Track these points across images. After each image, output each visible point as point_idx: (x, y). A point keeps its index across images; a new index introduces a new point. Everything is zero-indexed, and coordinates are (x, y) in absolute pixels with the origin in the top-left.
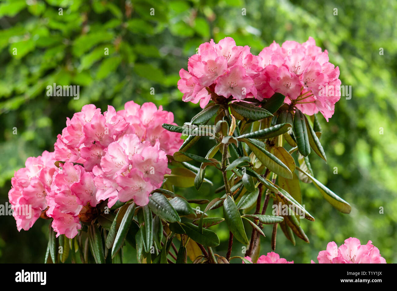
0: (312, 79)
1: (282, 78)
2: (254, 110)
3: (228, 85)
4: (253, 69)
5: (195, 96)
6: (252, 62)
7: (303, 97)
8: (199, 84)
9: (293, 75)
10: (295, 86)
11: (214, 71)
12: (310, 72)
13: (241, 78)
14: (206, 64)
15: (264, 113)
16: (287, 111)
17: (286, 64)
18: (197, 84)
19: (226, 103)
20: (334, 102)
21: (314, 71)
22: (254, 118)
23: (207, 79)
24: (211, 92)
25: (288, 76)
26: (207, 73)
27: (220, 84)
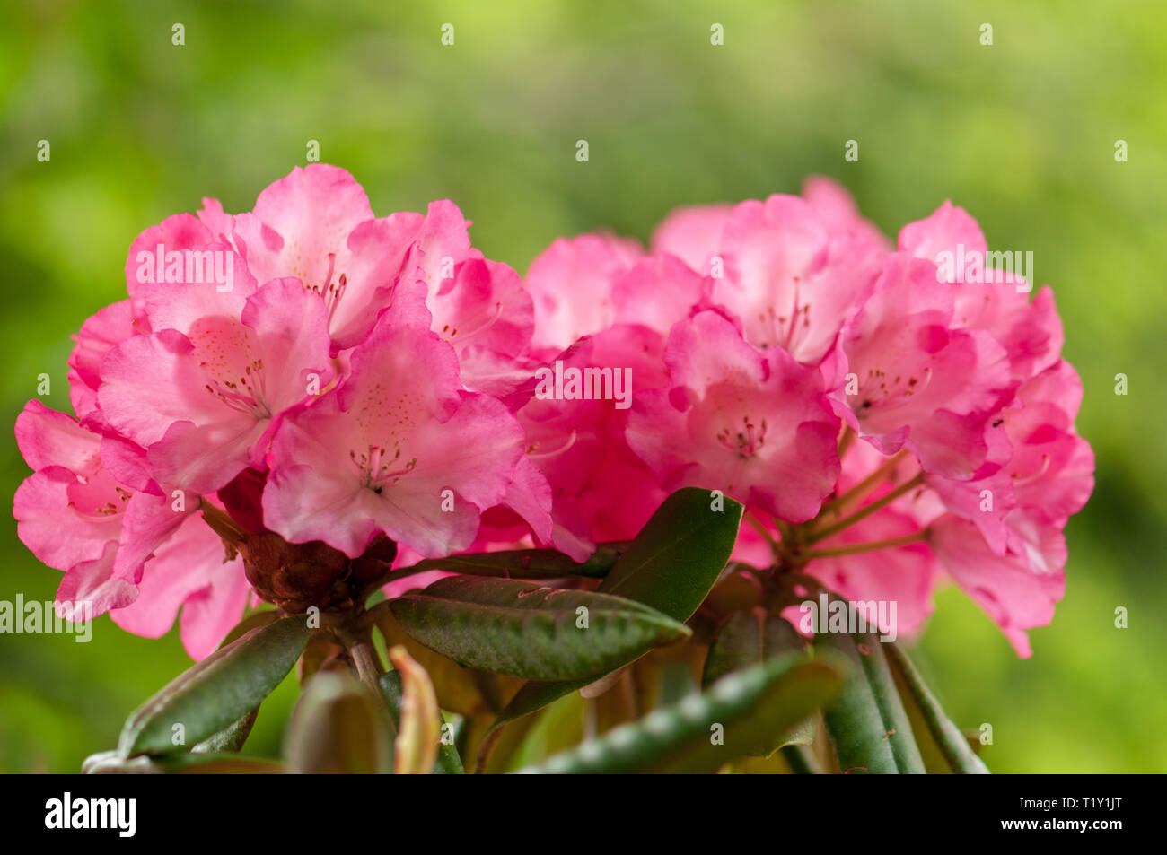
0: (898, 380)
1: (701, 395)
2: (549, 616)
3: (350, 469)
4: (503, 356)
5: (138, 576)
6: (491, 310)
7: (848, 509)
8: (153, 489)
9: (773, 364)
10: (792, 432)
11: (242, 389)
12: (880, 330)
13: (431, 416)
14: (183, 346)
15: (622, 625)
16: (760, 612)
17: (716, 299)
18: (143, 484)
19: (351, 603)
20: (1060, 516)
21: (905, 321)
22: (556, 671)
23: (204, 447)
24: (244, 540)
25: (743, 375)
26: (200, 405)
27: (295, 468)
